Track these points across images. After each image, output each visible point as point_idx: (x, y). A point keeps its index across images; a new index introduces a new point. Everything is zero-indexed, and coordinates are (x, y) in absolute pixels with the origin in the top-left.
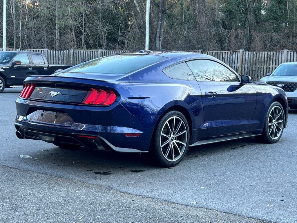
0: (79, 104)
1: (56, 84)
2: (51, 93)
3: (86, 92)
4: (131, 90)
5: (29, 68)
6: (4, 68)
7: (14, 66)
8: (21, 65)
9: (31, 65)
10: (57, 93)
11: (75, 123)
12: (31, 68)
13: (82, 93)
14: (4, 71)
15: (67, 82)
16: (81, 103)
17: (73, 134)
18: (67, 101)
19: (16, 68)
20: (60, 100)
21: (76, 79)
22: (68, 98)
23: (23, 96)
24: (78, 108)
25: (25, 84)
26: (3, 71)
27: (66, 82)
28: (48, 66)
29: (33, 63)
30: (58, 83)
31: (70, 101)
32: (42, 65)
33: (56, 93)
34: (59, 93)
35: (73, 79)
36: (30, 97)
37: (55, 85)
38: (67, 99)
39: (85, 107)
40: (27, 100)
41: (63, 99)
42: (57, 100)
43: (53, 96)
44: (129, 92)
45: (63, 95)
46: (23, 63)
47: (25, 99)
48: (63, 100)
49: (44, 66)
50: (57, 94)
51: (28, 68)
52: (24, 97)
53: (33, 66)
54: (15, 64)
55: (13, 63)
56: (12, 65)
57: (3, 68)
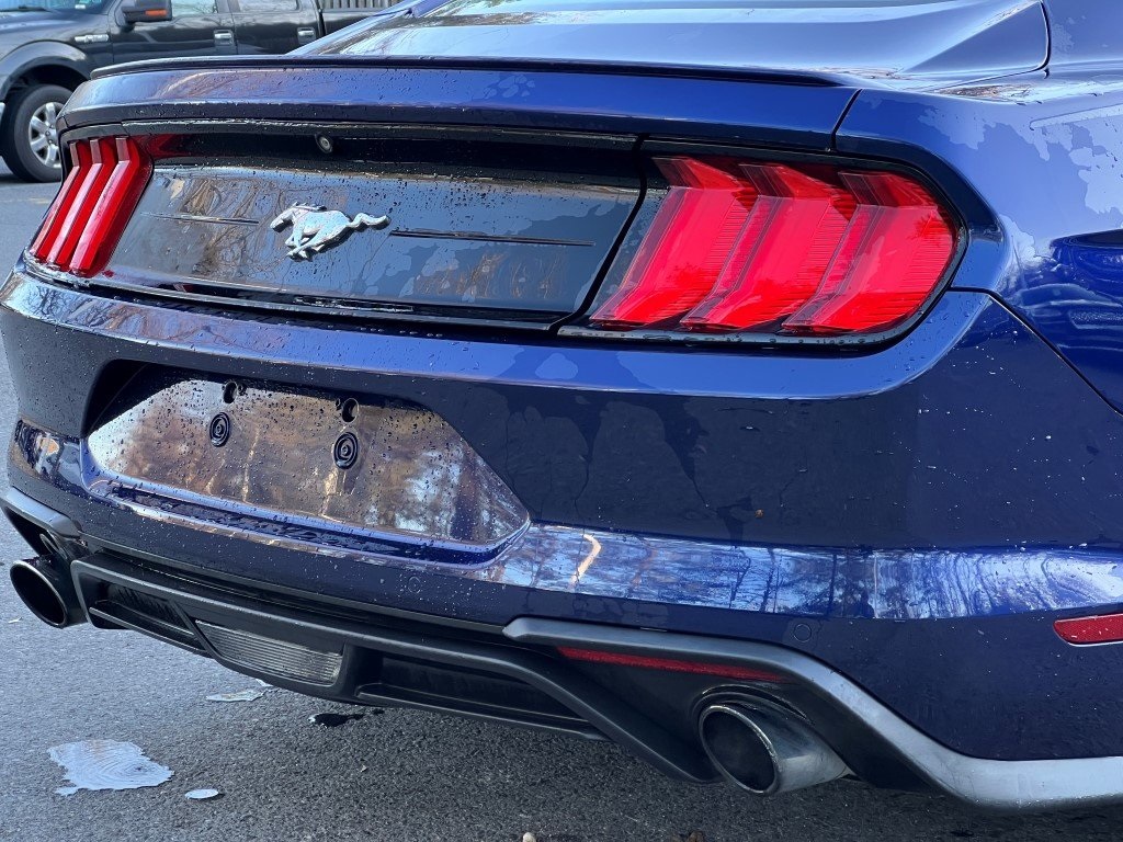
0: (566, 331)
1: (325, 133)
2: (288, 224)
3: (629, 196)
4: (1100, 150)
5: (218, 36)
6: (82, 43)
7: (137, 29)
8: (170, 20)
9: (227, 20)
10: (346, 224)
11: (535, 521)
12: (228, 35)
13: (583, 213)
14: (82, 56)
15: (435, 104)
16: (580, 318)
17: (517, 630)
18: (443, 293)
19: (152, 41)
20: (371, 293)
21: (520, 76)
22: (454, 265)
23: (53, 255)
24: (555, 370)
25: (73, 147)
26: (80, 62)
27: (429, 111)
28: (316, 19)
29: (234, 9)
30: (345, 125)
31: (470, 296)
32: (287, 12)
33: (330, 224)
34: (361, 218)
35: (495, 75)
36: (110, 267)
37: (325, 144)
38: (439, 275)
39: (624, 356)
40: (82, 289)
41: (402, 277)
42: (346, 293)
43: (310, 251)
44: (1082, 174)
45: (396, 233)
46: (180, 6)
47: (69, 286)
48: (407, 292)
49: (295, 19)
50: (347, 233)
51: (213, 37)
52: (63, 263)
53: (238, 22)
54: (142, 16)
55: (126, 12)
56: (123, 23)
57: (77, 39)
